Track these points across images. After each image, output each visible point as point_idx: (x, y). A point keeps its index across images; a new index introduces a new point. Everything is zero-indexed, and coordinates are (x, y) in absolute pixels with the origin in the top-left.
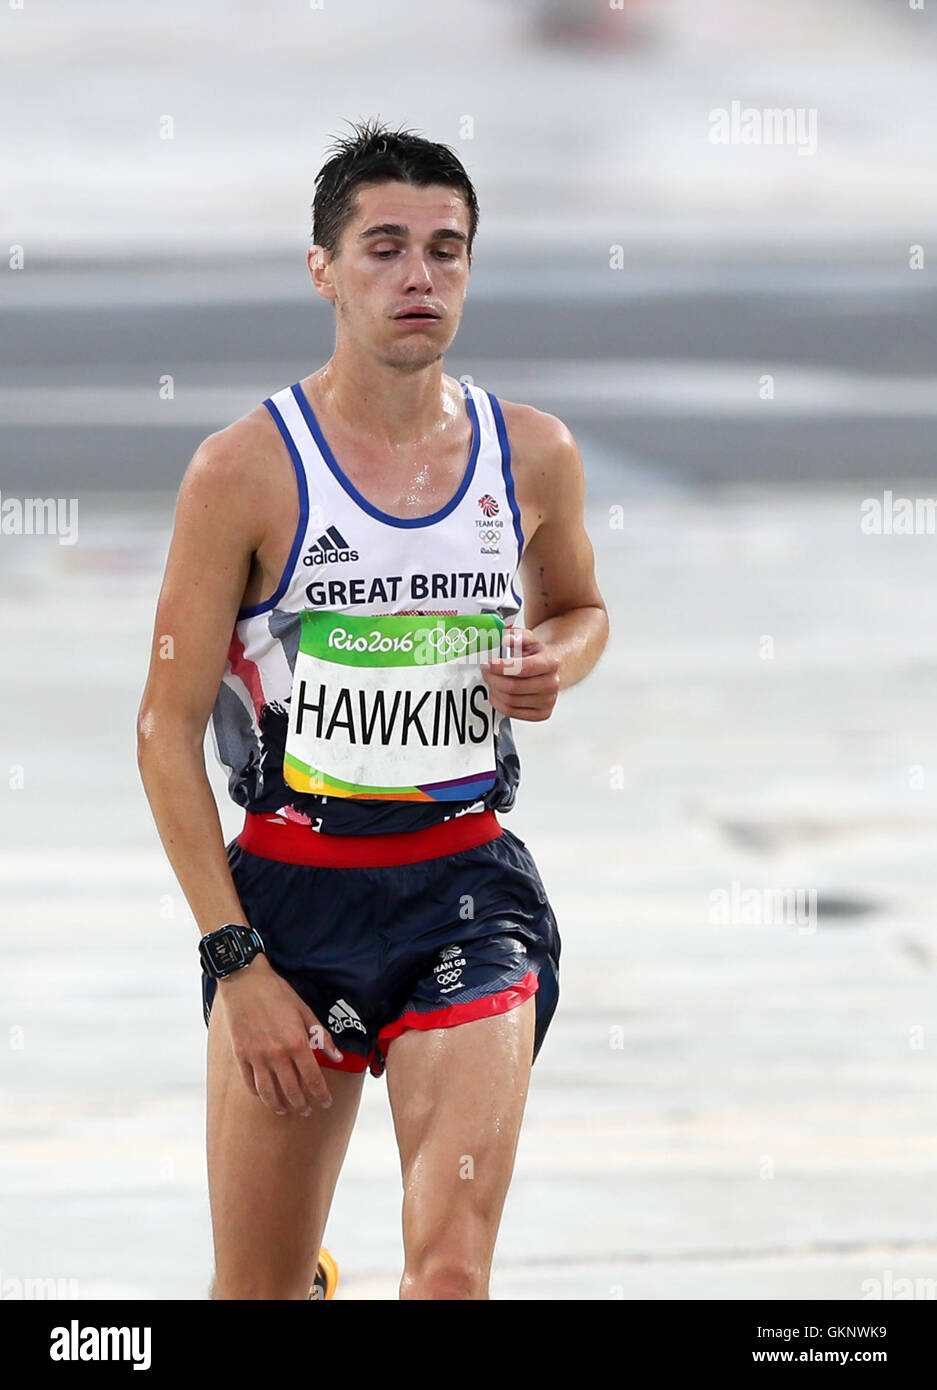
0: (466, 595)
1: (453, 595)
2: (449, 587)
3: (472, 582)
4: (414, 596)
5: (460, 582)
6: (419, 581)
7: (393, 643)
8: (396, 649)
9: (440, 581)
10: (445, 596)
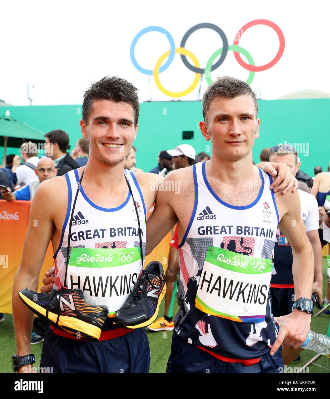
0: (129, 235)
1: (125, 235)
2: (123, 232)
3: (131, 230)
4: (111, 236)
5: (127, 230)
6: (113, 231)
7: (105, 258)
8: (106, 260)
9: (120, 230)
10: (122, 235)
